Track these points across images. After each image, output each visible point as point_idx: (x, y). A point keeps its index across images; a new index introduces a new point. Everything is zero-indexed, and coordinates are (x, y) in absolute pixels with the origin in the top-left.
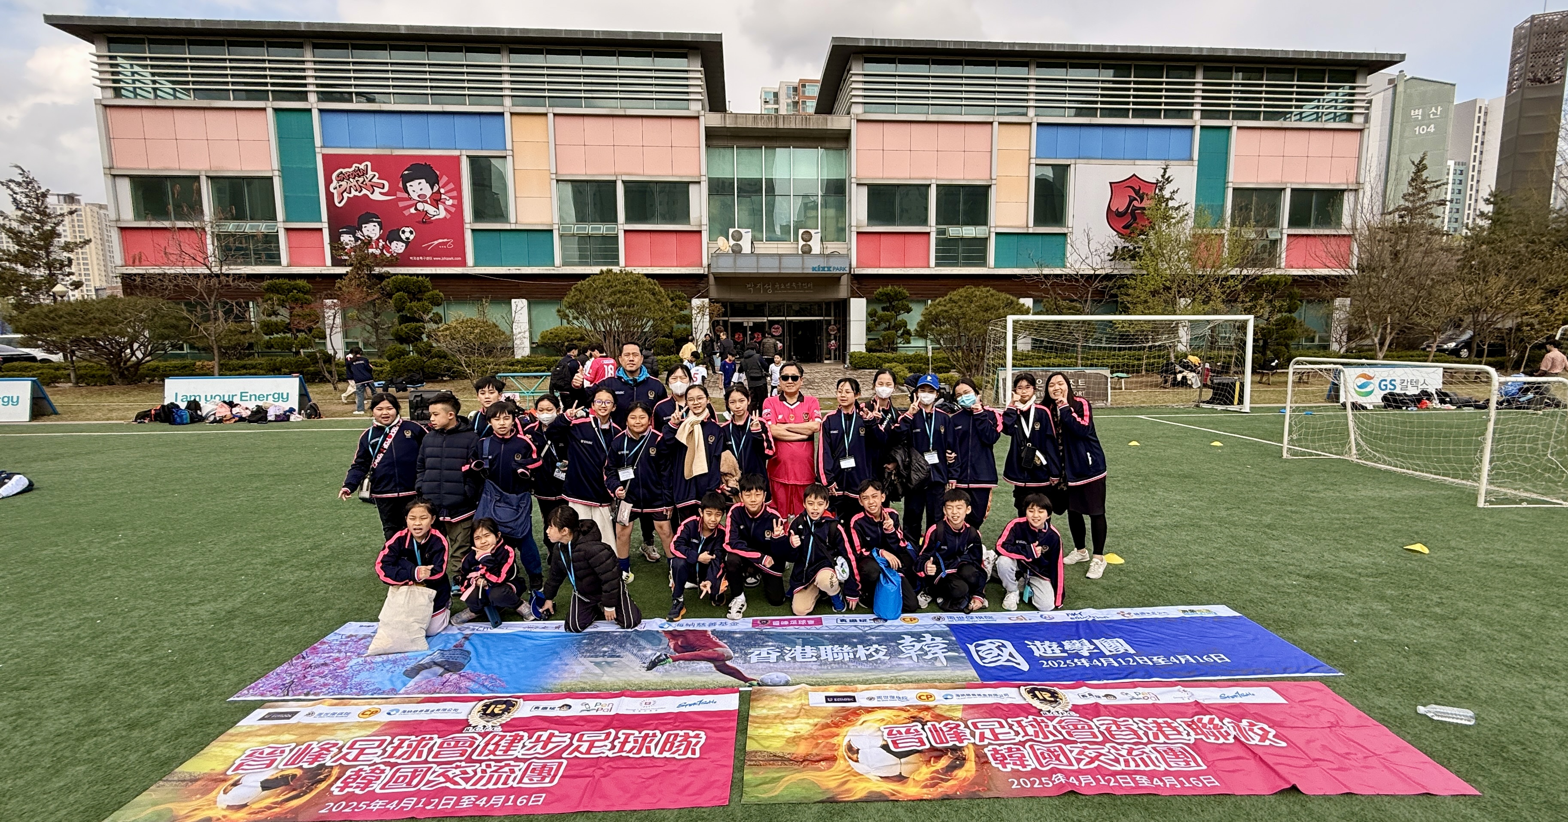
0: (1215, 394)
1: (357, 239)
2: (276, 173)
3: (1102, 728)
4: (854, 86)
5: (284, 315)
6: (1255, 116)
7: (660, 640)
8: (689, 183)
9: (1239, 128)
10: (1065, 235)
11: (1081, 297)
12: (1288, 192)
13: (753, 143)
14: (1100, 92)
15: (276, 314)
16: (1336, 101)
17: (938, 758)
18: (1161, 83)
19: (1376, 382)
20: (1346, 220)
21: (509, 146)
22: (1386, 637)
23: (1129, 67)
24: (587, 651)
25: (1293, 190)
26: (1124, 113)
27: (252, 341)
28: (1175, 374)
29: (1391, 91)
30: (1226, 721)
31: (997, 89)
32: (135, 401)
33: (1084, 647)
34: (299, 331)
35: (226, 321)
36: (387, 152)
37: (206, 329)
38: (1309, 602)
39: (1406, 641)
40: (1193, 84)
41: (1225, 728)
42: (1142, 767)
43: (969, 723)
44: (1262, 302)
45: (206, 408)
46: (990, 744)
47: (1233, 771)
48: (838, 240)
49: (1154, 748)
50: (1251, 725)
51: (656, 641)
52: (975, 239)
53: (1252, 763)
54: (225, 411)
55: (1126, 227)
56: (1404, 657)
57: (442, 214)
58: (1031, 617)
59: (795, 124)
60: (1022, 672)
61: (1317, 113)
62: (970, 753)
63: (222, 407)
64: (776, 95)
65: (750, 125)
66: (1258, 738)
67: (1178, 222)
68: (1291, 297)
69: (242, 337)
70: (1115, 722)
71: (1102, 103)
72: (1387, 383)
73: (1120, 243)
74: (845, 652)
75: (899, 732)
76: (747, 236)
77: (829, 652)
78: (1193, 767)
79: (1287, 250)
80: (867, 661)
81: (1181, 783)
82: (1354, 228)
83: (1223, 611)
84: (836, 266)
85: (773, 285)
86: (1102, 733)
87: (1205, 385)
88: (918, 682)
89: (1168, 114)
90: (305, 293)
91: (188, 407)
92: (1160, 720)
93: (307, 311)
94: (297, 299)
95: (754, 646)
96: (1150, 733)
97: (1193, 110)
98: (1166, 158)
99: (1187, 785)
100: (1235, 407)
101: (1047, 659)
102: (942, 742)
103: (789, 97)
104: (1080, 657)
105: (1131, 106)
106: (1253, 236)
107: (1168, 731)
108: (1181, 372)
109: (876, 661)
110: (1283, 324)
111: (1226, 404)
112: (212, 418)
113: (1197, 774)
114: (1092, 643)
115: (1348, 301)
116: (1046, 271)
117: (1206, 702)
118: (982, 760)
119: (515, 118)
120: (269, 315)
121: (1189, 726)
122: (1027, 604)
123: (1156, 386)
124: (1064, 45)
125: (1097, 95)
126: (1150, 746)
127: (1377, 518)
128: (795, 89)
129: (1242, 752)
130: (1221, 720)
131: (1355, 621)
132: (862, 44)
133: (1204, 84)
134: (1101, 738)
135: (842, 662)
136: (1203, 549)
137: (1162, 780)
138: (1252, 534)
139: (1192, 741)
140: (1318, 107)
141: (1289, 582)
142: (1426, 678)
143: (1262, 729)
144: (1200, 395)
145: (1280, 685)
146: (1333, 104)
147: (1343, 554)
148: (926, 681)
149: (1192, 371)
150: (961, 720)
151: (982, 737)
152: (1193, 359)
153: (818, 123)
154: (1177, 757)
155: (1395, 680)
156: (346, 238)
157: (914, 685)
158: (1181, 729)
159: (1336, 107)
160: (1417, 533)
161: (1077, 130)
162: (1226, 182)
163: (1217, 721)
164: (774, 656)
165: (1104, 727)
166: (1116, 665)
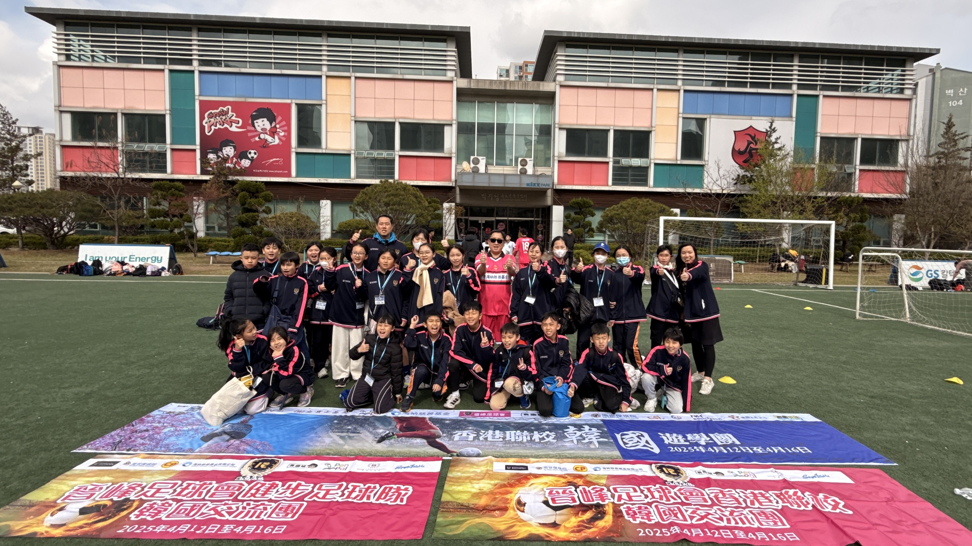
0: (808, 276)
1: (218, 157)
2: (168, 112)
3: (712, 496)
4: (559, 63)
5: (165, 206)
6: (836, 88)
7: (390, 424)
8: (443, 125)
9: (825, 96)
10: (702, 166)
11: (713, 207)
12: (859, 141)
13: (489, 99)
14: (727, 70)
15: (159, 204)
16: (892, 79)
17: (584, 512)
18: (769, 65)
19: (924, 271)
20: (901, 160)
21: (324, 97)
22: (930, 440)
23: (747, 54)
24: (336, 428)
25: (863, 140)
26: (744, 84)
27: (143, 223)
28: (779, 261)
29: (931, 78)
30: (807, 494)
31: (656, 67)
32: (60, 260)
33: (703, 439)
34: (174, 216)
35: (126, 208)
36: (243, 100)
37: (112, 214)
38: (873, 414)
39: (946, 443)
40: (792, 66)
41: (806, 499)
42: (741, 525)
43: (611, 488)
44: (841, 214)
45: (106, 265)
46: (625, 503)
47: (812, 530)
48: (545, 166)
49: (751, 512)
50: (826, 497)
51: (387, 424)
52: (640, 167)
53: (824, 525)
54: (117, 268)
55: (745, 162)
56: (944, 454)
57: (277, 141)
58: (664, 417)
59: (518, 87)
60: (655, 454)
61: (879, 88)
62: (610, 510)
63: (116, 265)
64: (507, 71)
65: (487, 87)
66: (830, 507)
67: (782, 159)
68: (862, 211)
69: (136, 220)
70: (722, 492)
71: (729, 77)
72: (933, 272)
73: (741, 172)
74: (524, 436)
75: (558, 492)
76: (483, 161)
77: (513, 435)
78: (780, 526)
79: (860, 179)
80: (539, 443)
81: (770, 537)
82: (906, 165)
83: (808, 418)
84: (543, 183)
85: (500, 195)
86: (711, 499)
87: (800, 271)
88: (575, 458)
89: (775, 86)
90: (180, 191)
91: (93, 265)
92: (756, 492)
93: (180, 202)
94: (174, 195)
95: (459, 429)
96: (748, 501)
97: (791, 84)
98: (772, 114)
99: (774, 539)
100: (823, 286)
101: (674, 446)
102: (589, 501)
103: (516, 73)
104: (698, 445)
105: (749, 80)
106: (835, 170)
107: (762, 499)
108: (783, 261)
109: (546, 443)
110: (857, 230)
111: (815, 283)
112: (108, 273)
113: (782, 531)
114: (708, 436)
115: (903, 216)
116: (689, 190)
117: (792, 480)
118: (617, 513)
119: (330, 80)
120: (155, 205)
121: (778, 496)
122: (661, 407)
123: (766, 270)
124: (703, 39)
125: (725, 72)
126: (747, 510)
127: (924, 360)
128: (521, 68)
129: (818, 517)
130: (803, 493)
131: (907, 428)
132: (565, 35)
133: (800, 66)
134: (710, 503)
135: (521, 442)
136: (795, 376)
137: (755, 535)
138: (831, 367)
139: (780, 508)
140: (879, 83)
141: (858, 400)
142: (961, 469)
143: (834, 501)
144: (797, 277)
145: (848, 470)
146: (890, 81)
147: (899, 383)
148: (582, 457)
149: (792, 260)
150: (605, 485)
151: (620, 498)
152: (793, 252)
153: (533, 86)
154: (768, 518)
155: (937, 470)
156: (211, 156)
157: (573, 460)
158: (772, 499)
159: (892, 84)
160: (954, 371)
161: (711, 95)
162: (815, 133)
163: (799, 494)
164: (471, 437)
165: (713, 495)
166: (725, 452)
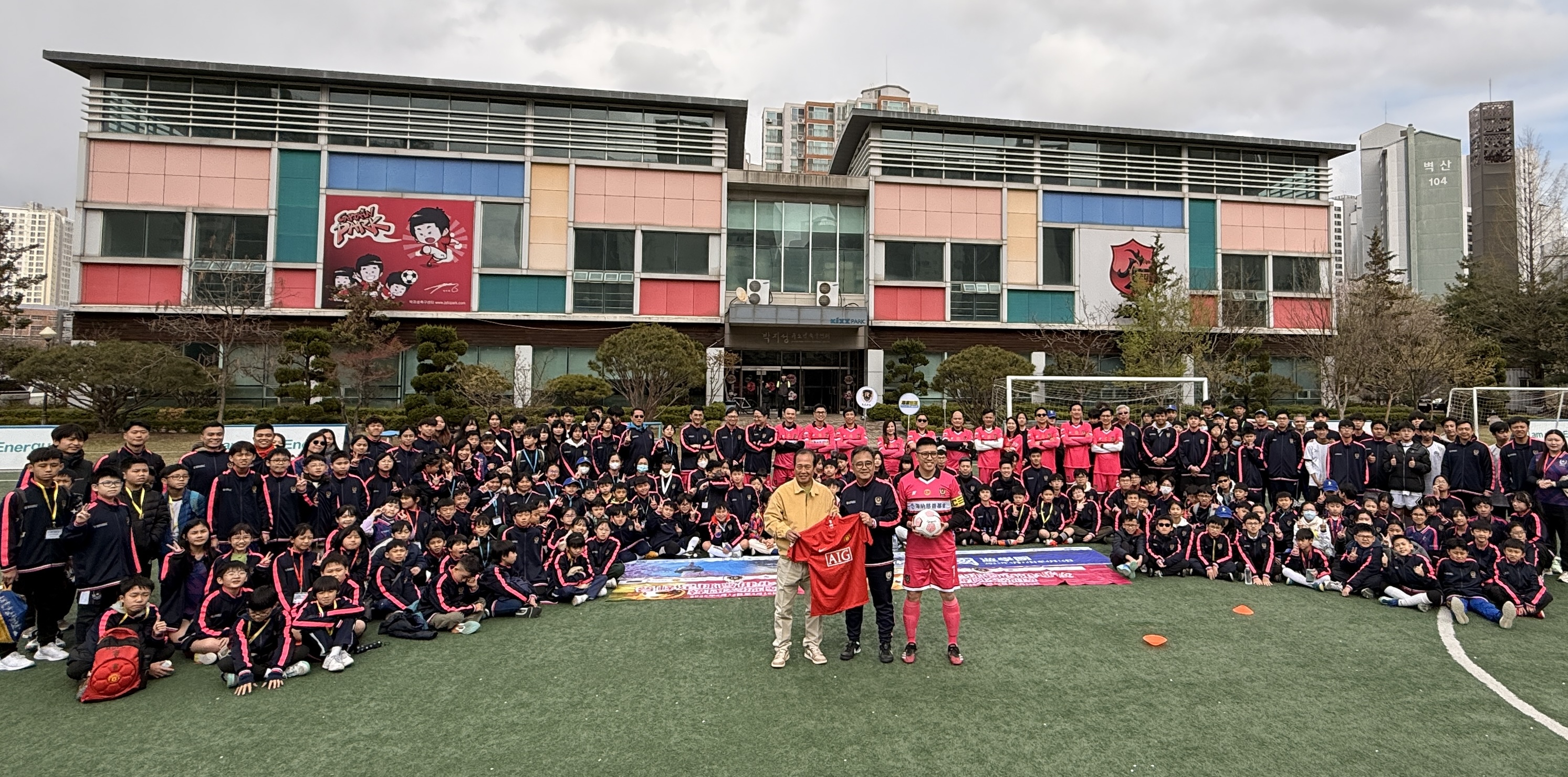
2: (273, 212)
4: (870, 151)
6: (1236, 191)
8: (709, 235)
9: (1222, 201)
10: (1073, 292)
12: (1270, 259)
13: (773, 198)
14: (1099, 165)
16: (1303, 181)
20: (1323, 285)
21: (527, 194)
25: (1276, 258)
26: (1121, 184)
31: (1004, 159)
36: (398, 195)
40: (1180, 161)
48: (855, 292)
52: (988, 294)
55: (1126, 287)
57: (450, 257)
59: (816, 183)
61: (1285, 190)
65: (772, 182)
67: (1174, 285)
73: (1124, 301)
76: (765, 286)
79: (1275, 310)
82: (1331, 291)
84: (853, 319)
85: (790, 335)
89: (1161, 187)
97: (1181, 184)
105: (1127, 179)
106: (1244, 297)
119: (536, 168)
125: (1096, 168)
133: (1190, 162)
140: (1285, 185)
146: (1301, 183)
153: (833, 183)
156: (342, 280)
161: (1079, 198)
162: (1214, 248)
